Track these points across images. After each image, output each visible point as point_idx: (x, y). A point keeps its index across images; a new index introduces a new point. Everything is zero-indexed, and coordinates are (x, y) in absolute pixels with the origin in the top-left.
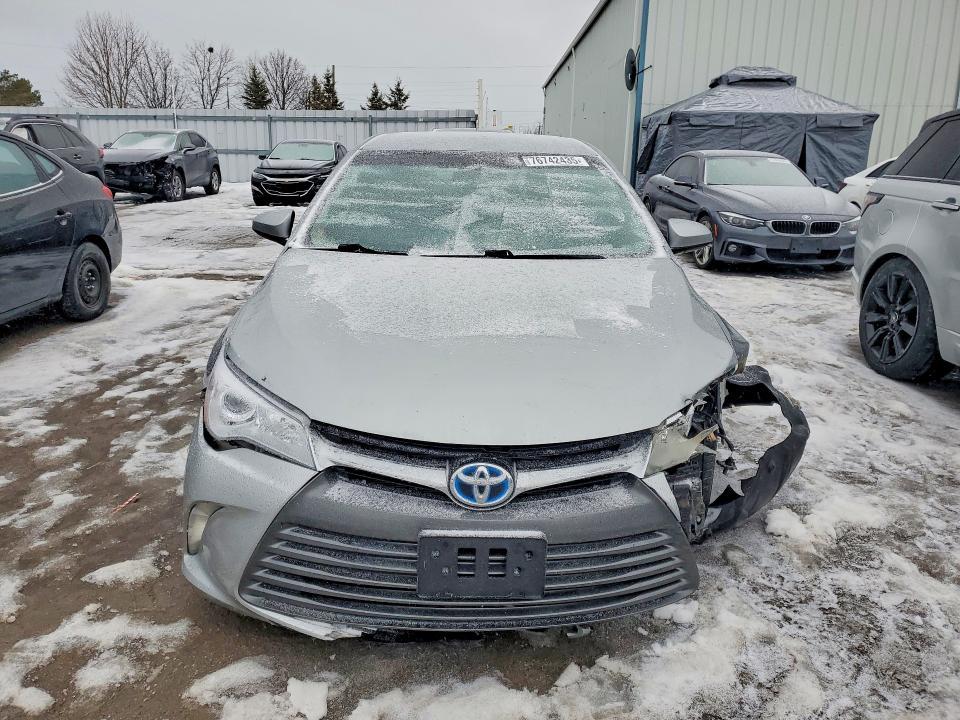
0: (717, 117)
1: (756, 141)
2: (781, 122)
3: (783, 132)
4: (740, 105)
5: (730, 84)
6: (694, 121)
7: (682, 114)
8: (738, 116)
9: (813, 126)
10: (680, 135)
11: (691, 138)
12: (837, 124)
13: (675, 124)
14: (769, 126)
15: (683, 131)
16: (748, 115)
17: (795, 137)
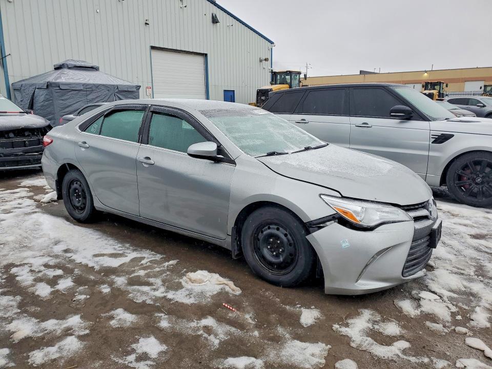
0: (74, 86)
1: (94, 97)
2: (103, 88)
3: (105, 93)
4: (81, 80)
5: (69, 68)
6: (62, 87)
7: (54, 83)
8: (83, 85)
9: (117, 90)
10: (56, 94)
11: (62, 96)
12: (126, 89)
13: (51, 88)
14: (98, 90)
15: (57, 92)
16: (88, 85)
17: (111, 95)
